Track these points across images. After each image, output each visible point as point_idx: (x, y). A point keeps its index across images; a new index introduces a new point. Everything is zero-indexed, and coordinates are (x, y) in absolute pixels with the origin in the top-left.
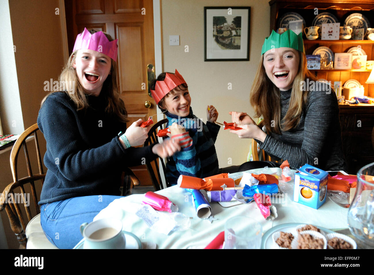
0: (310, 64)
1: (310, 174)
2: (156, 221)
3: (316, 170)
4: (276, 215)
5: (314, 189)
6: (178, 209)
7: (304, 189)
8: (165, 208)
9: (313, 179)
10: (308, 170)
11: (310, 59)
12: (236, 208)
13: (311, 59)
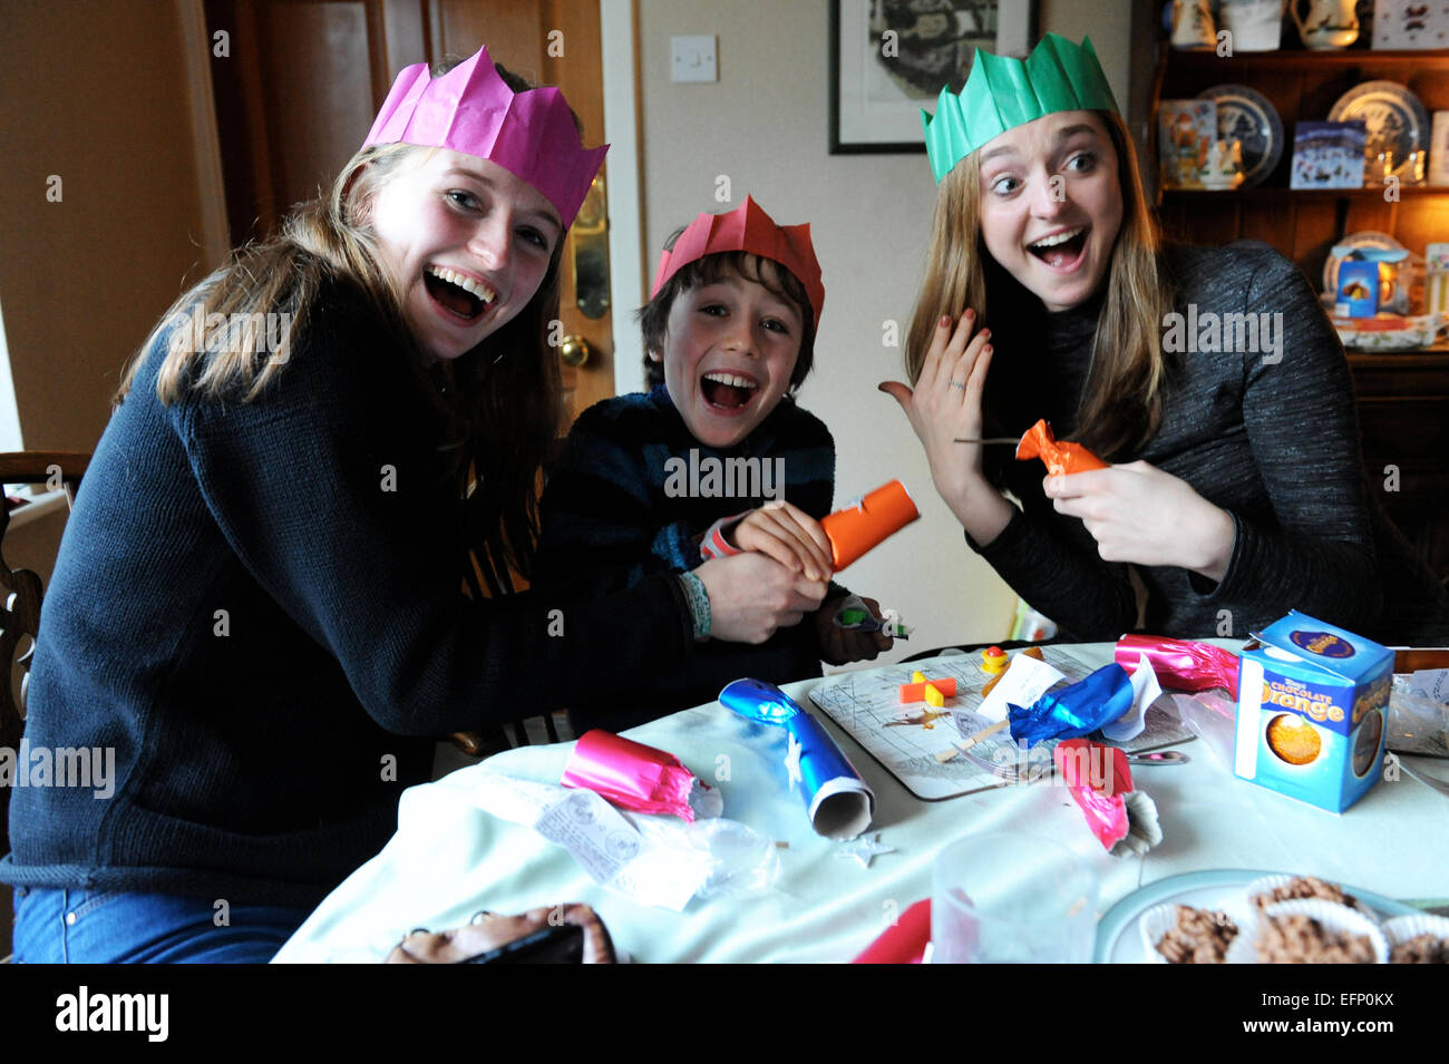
0: (1316, 164)
1: (1312, 655)
2: (626, 859)
3: (1340, 640)
4: (1157, 835)
5: (1328, 724)
6: (721, 804)
7: (1284, 722)
8: (664, 800)
9: (1322, 680)
10: (1303, 640)
11: (1316, 139)
12: (976, 801)
13: (1320, 143)
